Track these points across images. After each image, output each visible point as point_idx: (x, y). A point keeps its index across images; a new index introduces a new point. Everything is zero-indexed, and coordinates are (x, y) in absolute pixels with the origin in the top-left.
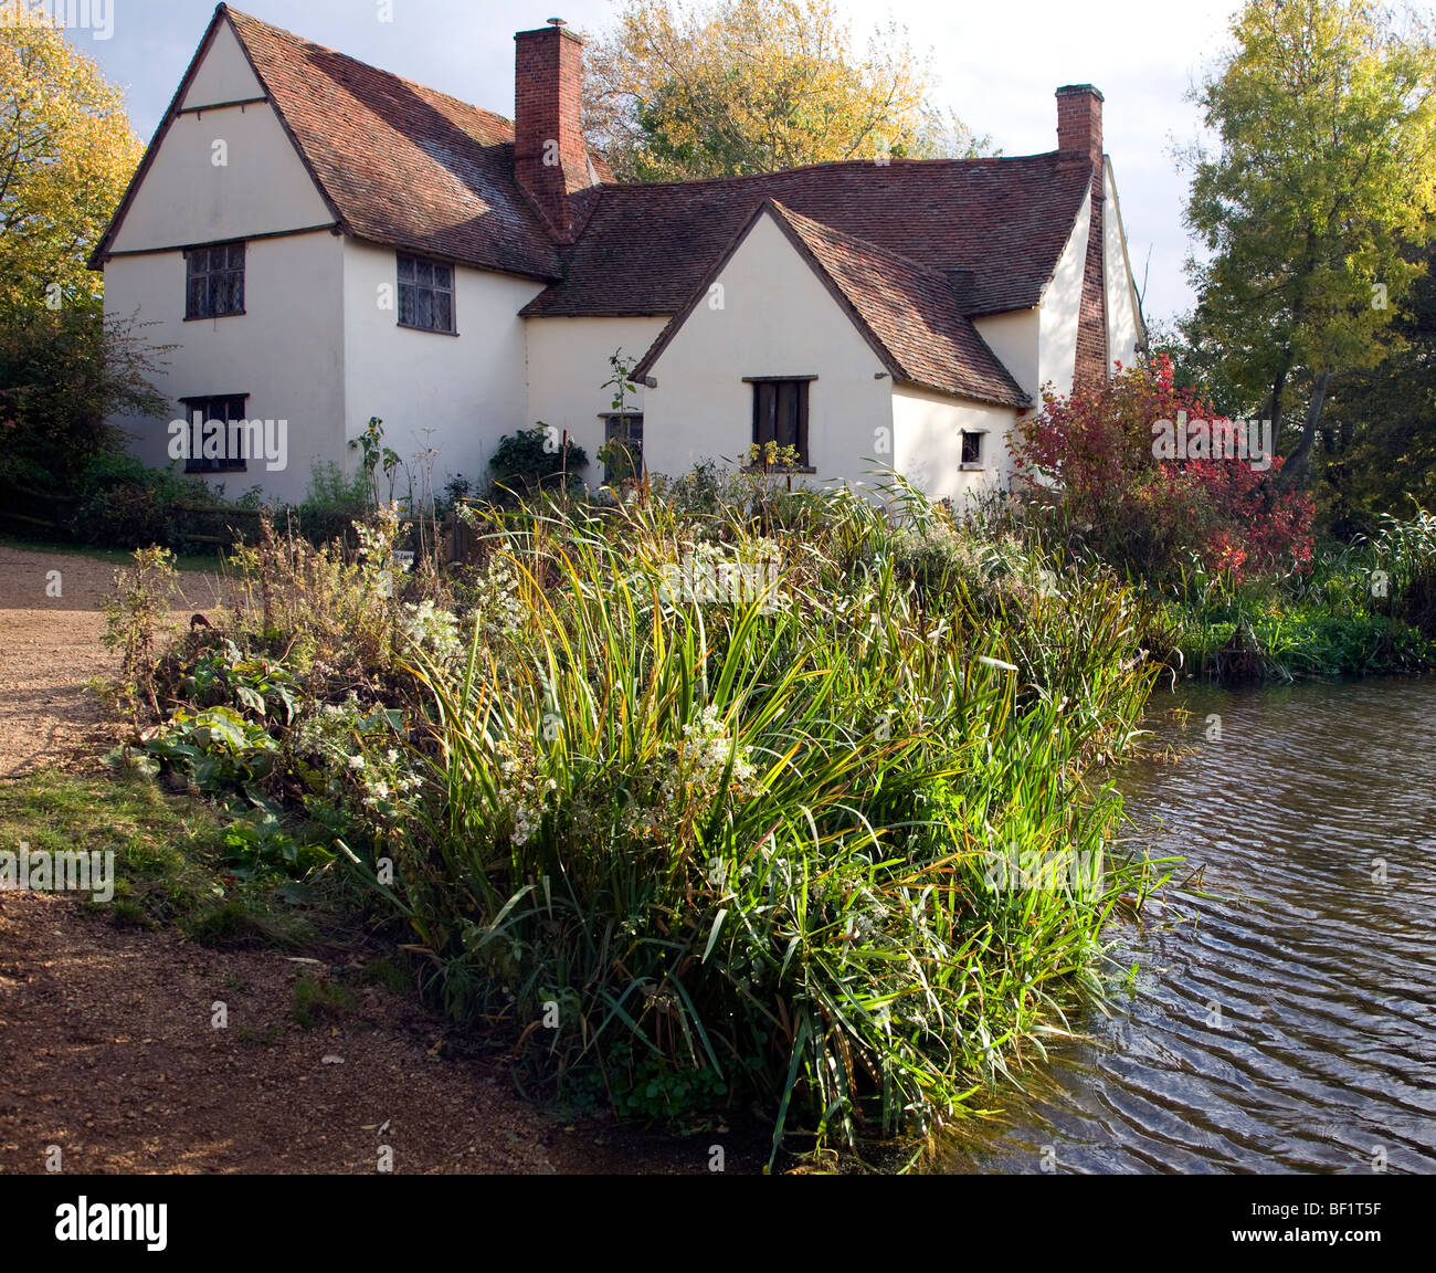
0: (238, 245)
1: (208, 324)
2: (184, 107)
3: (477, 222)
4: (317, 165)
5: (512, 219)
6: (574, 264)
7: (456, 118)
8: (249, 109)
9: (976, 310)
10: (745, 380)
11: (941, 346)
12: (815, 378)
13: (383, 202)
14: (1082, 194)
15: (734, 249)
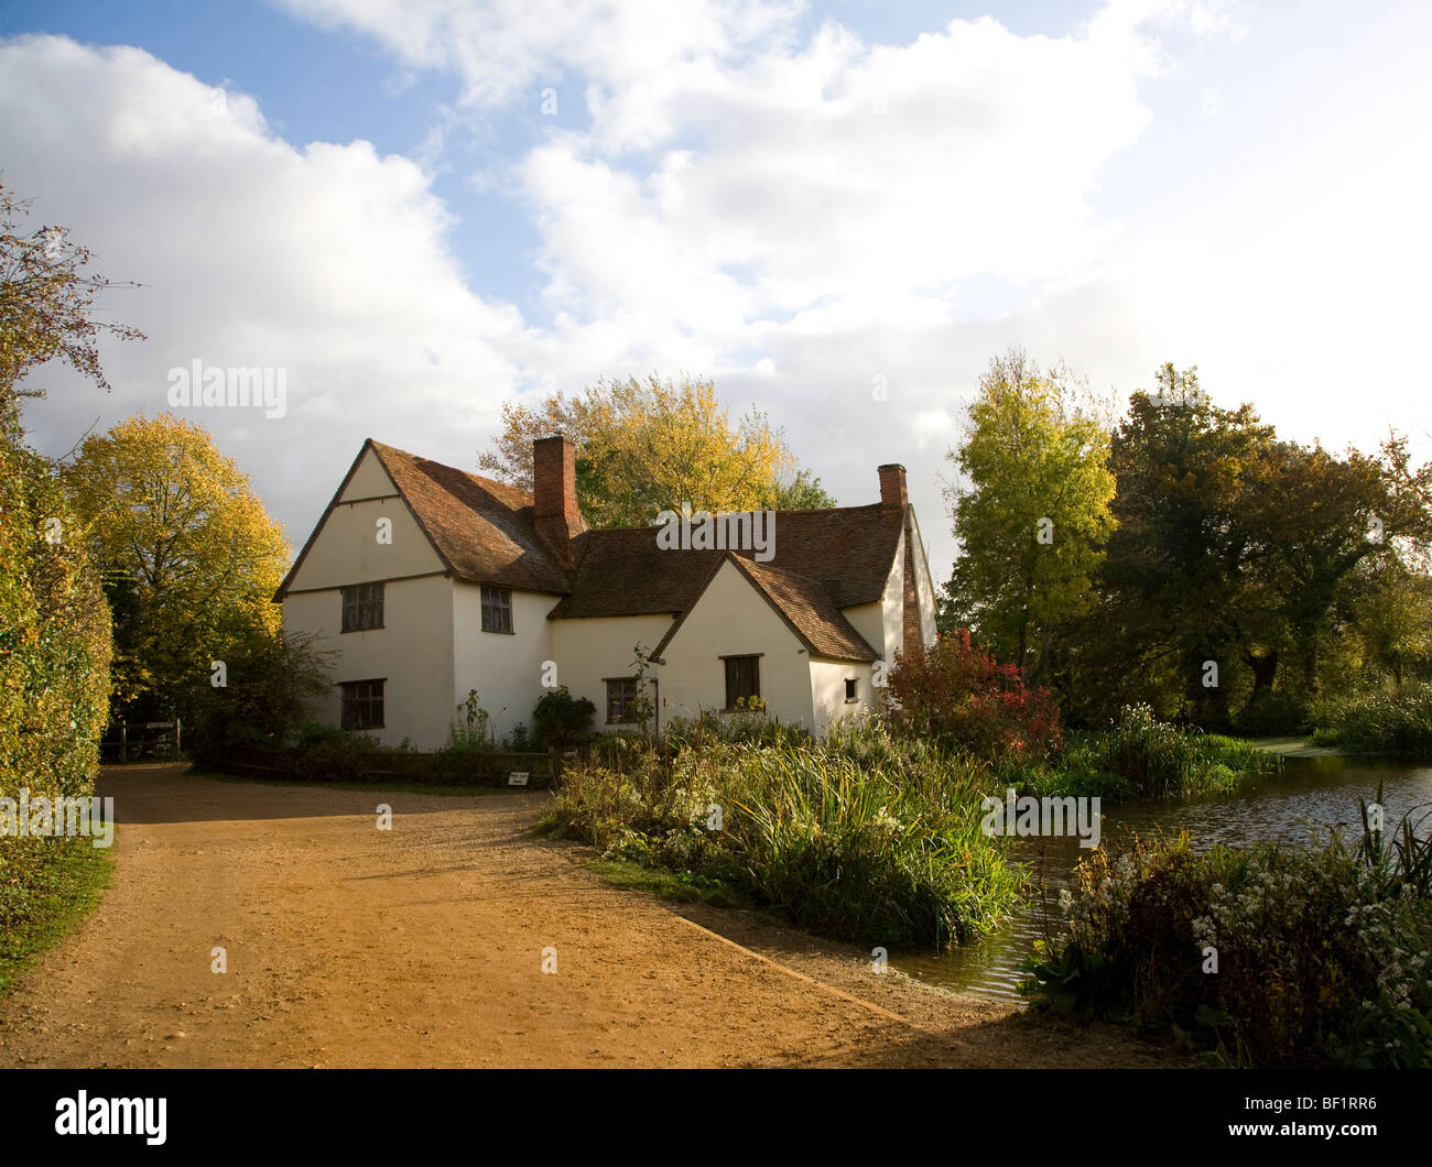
0: (379, 586)
1: (358, 635)
2: (341, 500)
3: (520, 561)
4: (434, 535)
5: (537, 557)
6: (578, 582)
7: (497, 494)
8: (387, 502)
9: (843, 604)
10: (720, 658)
11: (827, 627)
12: (762, 655)
13: (469, 554)
14: (900, 529)
15: (709, 581)
